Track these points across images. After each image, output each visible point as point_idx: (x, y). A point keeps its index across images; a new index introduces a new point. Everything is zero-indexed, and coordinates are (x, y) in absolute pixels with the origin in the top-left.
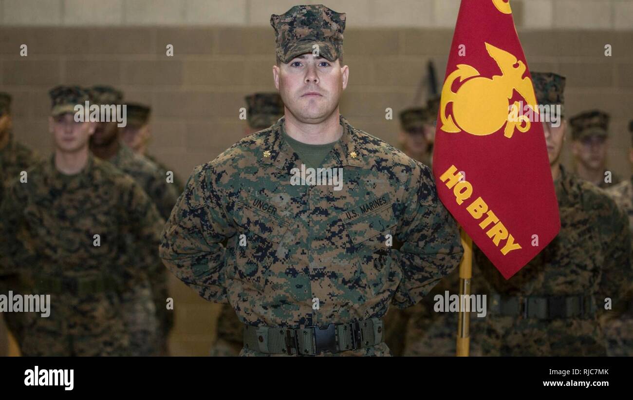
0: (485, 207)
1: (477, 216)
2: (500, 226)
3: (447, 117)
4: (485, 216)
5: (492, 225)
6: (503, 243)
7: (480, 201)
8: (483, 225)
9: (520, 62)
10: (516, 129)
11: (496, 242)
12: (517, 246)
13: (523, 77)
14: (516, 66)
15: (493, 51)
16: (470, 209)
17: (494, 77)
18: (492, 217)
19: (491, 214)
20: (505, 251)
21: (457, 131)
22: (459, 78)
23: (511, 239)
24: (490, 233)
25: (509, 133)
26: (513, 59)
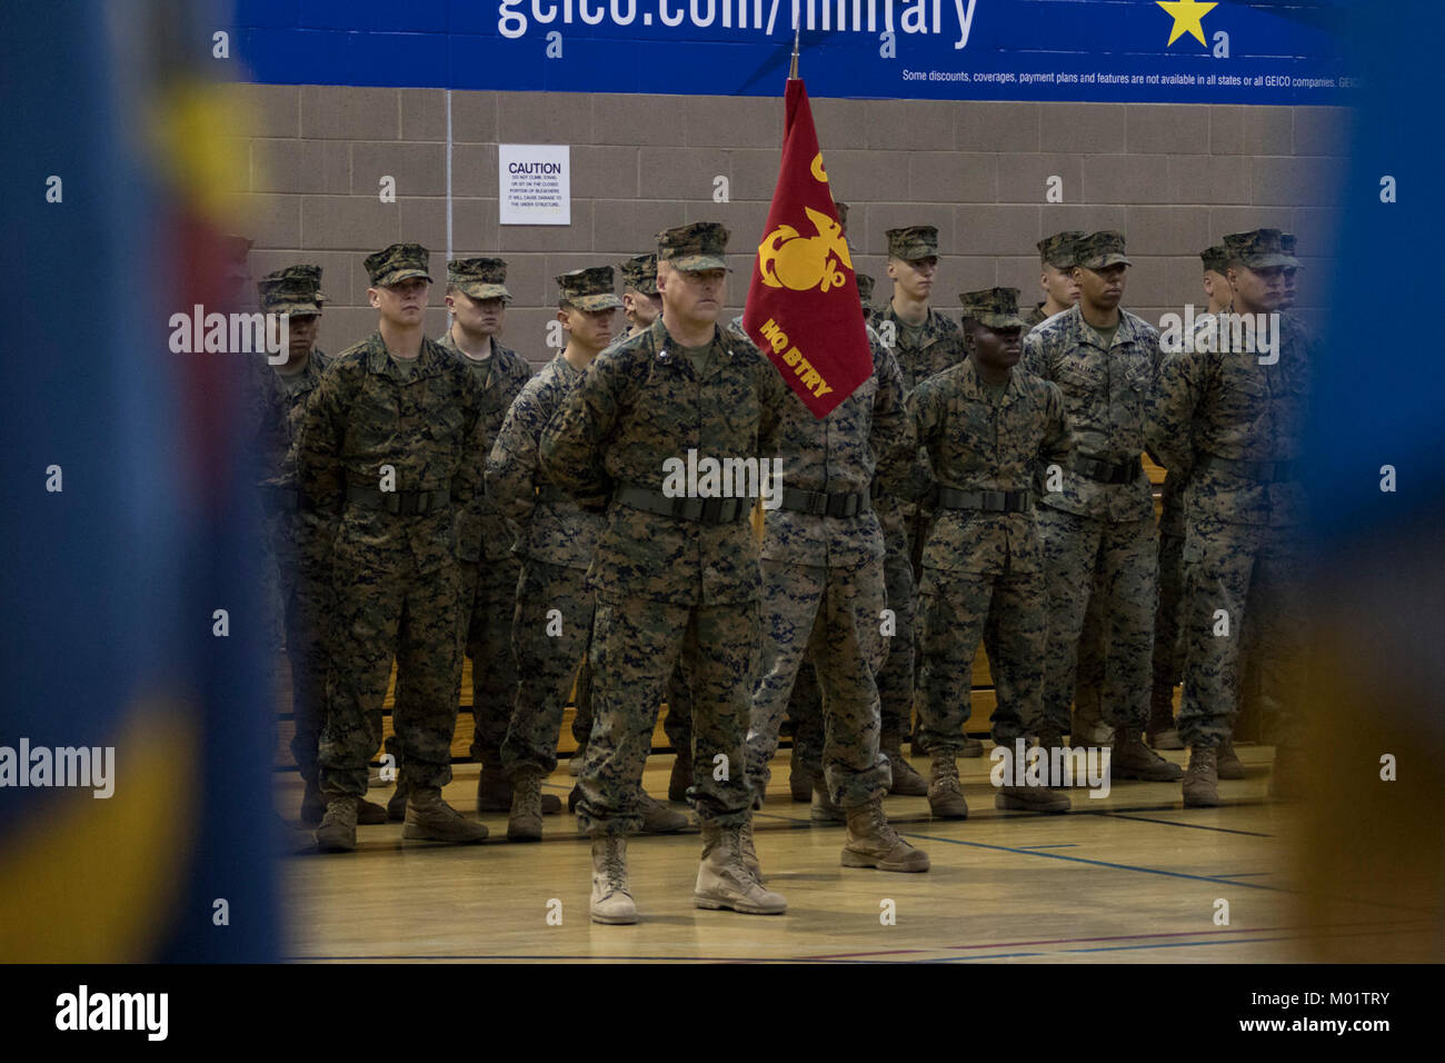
0: (799, 355)
1: (792, 363)
2: (813, 372)
3: (769, 272)
4: (799, 363)
5: (806, 371)
6: (816, 387)
7: (794, 350)
8: (798, 372)
9: (836, 224)
10: (831, 284)
11: (810, 386)
12: (829, 390)
13: (839, 237)
14: (832, 227)
15: (811, 214)
16: (786, 357)
17: (813, 238)
18: (806, 364)
19: (804, 361)
20: (817, 394)
21: (780, 286)
22: (780, 238)
23: (823, 383)
24: (804, 379)
25: (825, 288)
26: (830, 221)
